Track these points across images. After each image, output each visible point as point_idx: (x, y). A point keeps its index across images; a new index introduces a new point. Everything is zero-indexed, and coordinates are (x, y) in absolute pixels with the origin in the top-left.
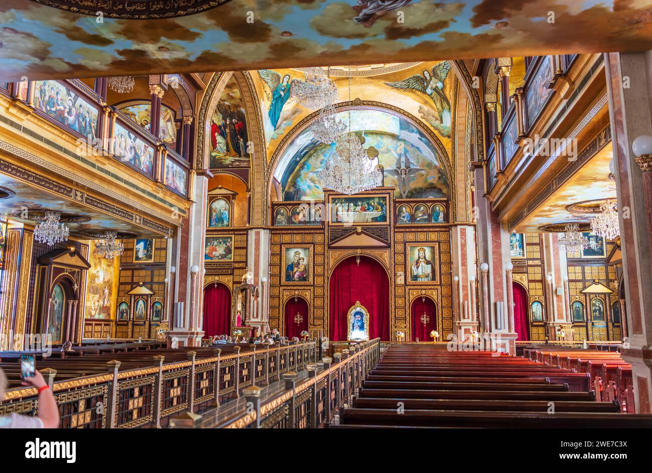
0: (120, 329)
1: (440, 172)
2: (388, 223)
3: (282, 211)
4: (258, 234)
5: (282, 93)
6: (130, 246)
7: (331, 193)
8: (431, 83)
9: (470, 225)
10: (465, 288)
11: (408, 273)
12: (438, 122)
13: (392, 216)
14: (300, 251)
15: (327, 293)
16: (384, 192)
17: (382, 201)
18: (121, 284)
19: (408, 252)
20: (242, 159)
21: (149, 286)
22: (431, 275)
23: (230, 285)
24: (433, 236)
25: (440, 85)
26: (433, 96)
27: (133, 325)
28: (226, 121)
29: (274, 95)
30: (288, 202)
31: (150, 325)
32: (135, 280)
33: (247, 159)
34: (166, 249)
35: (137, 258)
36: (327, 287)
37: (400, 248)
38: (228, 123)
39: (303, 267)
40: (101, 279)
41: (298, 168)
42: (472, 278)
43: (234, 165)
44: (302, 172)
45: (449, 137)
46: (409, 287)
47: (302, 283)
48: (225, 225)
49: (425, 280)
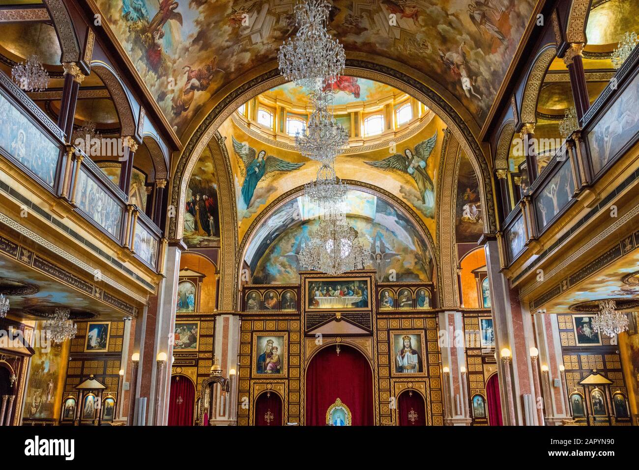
1: (416, 258)
2: (369, 308)
3: (254, 295)
4: (227, 320)
5: (257, 170)
6: (82, 333)
7: (308, 276)
8: (413, 162)
9: (458, 311)
10: (456, 379)
11: (392, 364)
12: (420, 202)
13: (374, 301)
14: (273, 339)
15: (303, 388)
16: (364, 275)
17: (363, 285)
18: (68, 376)
19: (392, 340)
20: (212, 238)
21: (101, 379)
22: (417, 365)
23: (194, 378)
24: (419, 323)
25: (422, 164)
26: (414, 175)
27: (80, 424)
28: (196, 197)
29: (248, 171)
30: (257, 286)
31: (100, 425)
32: (86, 372)
33: (217, 239)
34: (122, 336)
35: (89, 347)
36: (303, 381)
37: (383, 336)
38: (198, 199)
39: (277, 357)
40: (46, 371)
41: (267, 251)
42: (463, 369)
43: (202, 246)
44: (272, 255)
45: (432, 218)
46: (394, 380)
47: (276, 375)
48: (190, 310)
49: (411, 372)
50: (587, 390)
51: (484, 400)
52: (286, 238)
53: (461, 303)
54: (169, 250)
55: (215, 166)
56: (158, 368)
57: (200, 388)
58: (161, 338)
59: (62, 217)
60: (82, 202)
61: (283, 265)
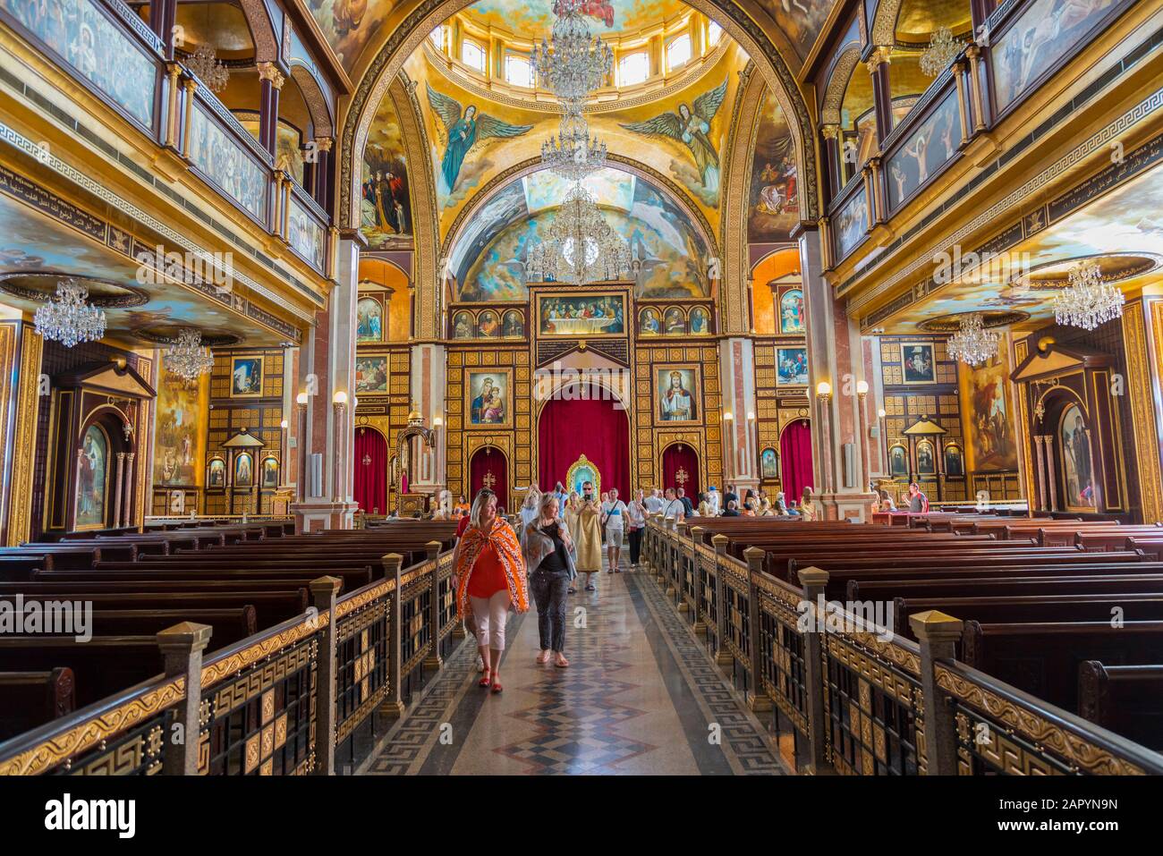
0: (211, 500)
1: (688, 266)
2: (625, 334)
3: (464, 317)
4: (427, 351)
5: (464, 135)
6: (225, 372)
7: (540, 289)
8: (691, 124)
9: (746, 337)
10: (741, 429)
11: (655, 409)
12: (699, 185)
13: (632, 324)
14: (493, 377)
15: (535, 442)
16: (619, 288)
17: (616, 303)
18: (211, 430)
19: (656, 377)
20: (401, 236)
21: (256, 433)
22: (689, 411)
23: (385, 431)
24: (693, 354)
25: (704, 127)
26: (692, 145)
27: (233, 494)
28: (375, 176)
29: (450, 137)
30: (468, 303)
31: (260, 494)
32: (235, 424)
33: (408, 237)
34: (282, 376)
35: (237, 390)
36: (535, 432)
37: (643, 371)
38: (379, 179)
39: (498, 401)
40: (179, 423)
41: (480, 257)
42: (751, 415)
43: (388, 247)
44: (487, 264)
45: (716, 207)
46: (658, 430)
47: (497, 425)
48: (375, 338)
49: (681, 420)
50: (912, 441)
51: (776, 455)
52: (506, 238)
53: (751, 327)
54: (341, 244)
55: (402, 129)
56: (335, 413)
57: (394, 443)
58: (337, 371)
59: (172, 181)
60: (201, 159)
61: (503, 277)
